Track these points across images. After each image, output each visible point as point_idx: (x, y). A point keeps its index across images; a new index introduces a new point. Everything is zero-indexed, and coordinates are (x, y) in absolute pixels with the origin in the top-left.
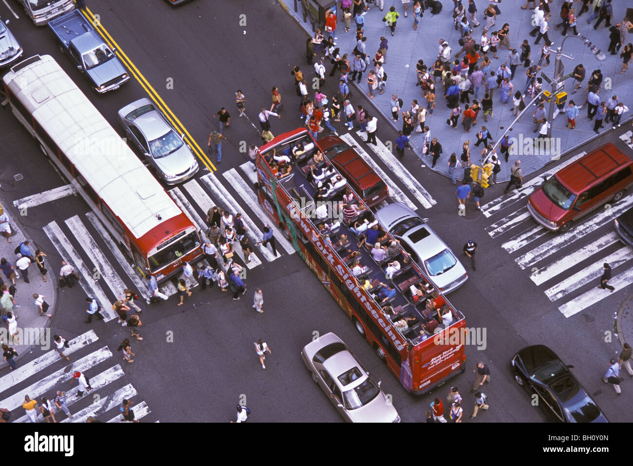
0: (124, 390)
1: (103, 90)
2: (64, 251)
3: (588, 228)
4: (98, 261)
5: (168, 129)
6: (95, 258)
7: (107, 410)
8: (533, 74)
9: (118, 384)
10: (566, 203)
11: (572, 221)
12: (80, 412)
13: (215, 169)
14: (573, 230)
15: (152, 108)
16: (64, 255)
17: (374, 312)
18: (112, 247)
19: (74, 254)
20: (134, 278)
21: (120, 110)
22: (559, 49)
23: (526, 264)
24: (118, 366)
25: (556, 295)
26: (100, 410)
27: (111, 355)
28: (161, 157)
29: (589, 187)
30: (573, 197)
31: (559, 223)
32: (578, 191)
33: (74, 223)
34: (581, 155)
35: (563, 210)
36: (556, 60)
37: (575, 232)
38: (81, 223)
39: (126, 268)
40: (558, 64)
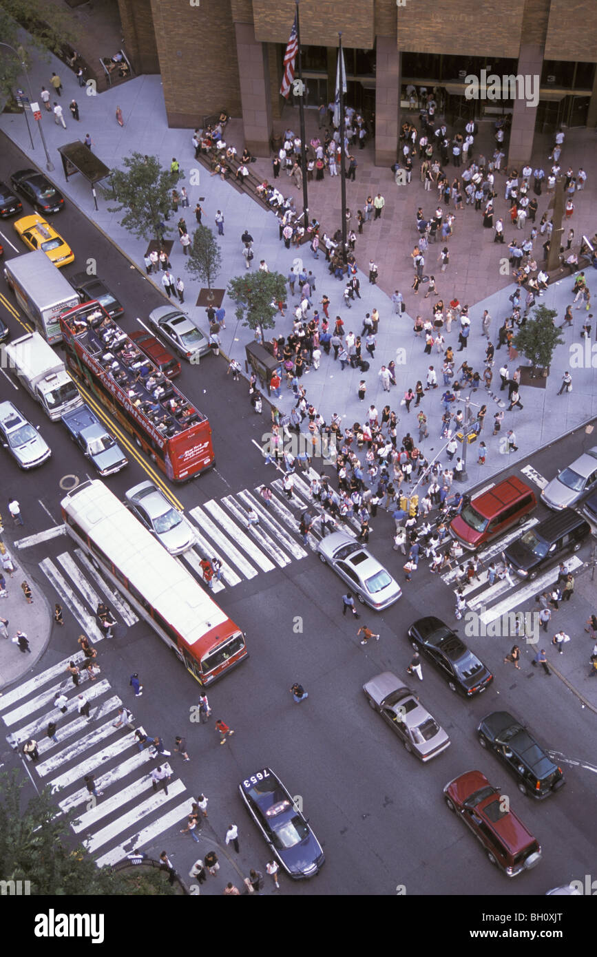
0: (112, 701)
1: (106, 473)
2: (57, 584)
3: (499, 547)
4: (85, 590)
5: (170, 507)
6: (83, 588)
7: (98, 718)
8: (447, 419)
9: (106, 696)
10: (481, 527)
11: (486, 542)
12: (74, 721)
13: (183, 508)
14: (488, 550)
15: (153, 489)
16: (57, 587)
17: (143, 422)
18: (97, 579)
19: (65, 585)
20: (116, 604)
21: (129, 491)
22: (468, 398)
23: (450, 580)
24: (106, 680)
25: (476, 605)
26: (92, 718)
27: (99, 671)
28: (164, 532)
29: (498, 513)
30: (486, 522)
31: (475, 544)
32: (490, 516)
33: (65, 559)
34: (491, 486)
35: (478, 533)
36: (466, 408)
37: (490, 551)
38: (70, 558)
39: (110, 596)
40: (467, 410)
